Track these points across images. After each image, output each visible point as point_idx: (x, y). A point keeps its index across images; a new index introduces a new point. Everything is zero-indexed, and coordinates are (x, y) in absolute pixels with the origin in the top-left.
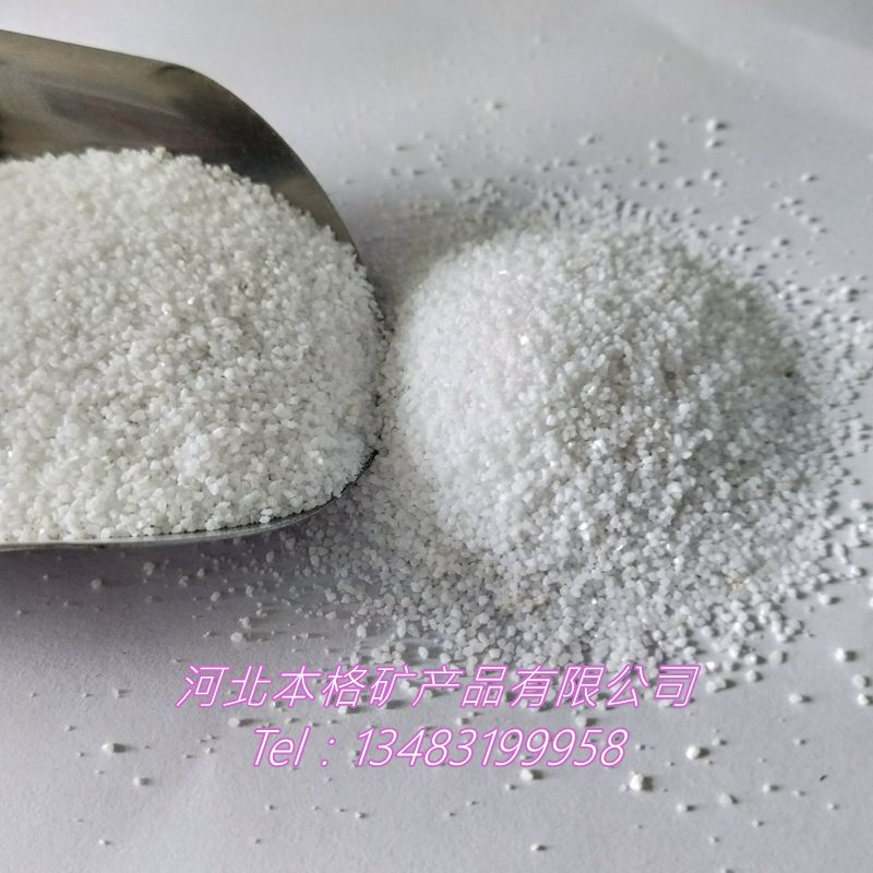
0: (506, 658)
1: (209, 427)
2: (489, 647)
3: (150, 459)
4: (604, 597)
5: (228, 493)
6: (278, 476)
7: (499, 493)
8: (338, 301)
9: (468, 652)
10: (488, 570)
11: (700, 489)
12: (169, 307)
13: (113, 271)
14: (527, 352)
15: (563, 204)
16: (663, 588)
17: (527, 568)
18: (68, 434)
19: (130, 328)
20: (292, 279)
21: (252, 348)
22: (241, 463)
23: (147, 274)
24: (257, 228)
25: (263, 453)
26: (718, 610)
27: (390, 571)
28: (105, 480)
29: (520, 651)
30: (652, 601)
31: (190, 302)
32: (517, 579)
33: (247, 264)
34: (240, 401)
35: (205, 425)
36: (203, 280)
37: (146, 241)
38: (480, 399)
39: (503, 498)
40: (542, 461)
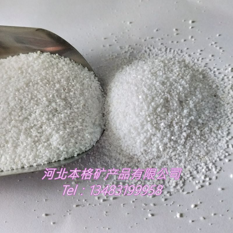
0: (143, 184)
1: (59, 131)
2: (138, 181)
3: (44, 142)
4: (168, 165)
5: (65, 149)
6: (78, 142)
8: (90, 89)
9: (133, 183)
10: (136, 160)
11: (191, 133)
12: (45, 99)
13: (30, 90)
14: (141, 100)
15: (150, 50)
16: (183, 161)
17: (146, 159)
18: (23, 138)
19: (36, 106)
20: (78, 85)
21: (68, 107)
22: (68, 140)
23: (39, 90)
24: (67, 72)
25: (74, 136)
26: (198, 166)
27: (111, 162)
28: (33, 149)
29: (146, 181)
30: (180, 165)
31: (51, 96)
32: (144, 162)
33: (65, 82)
34: (66, 123)
35: (57, 132)
36: (54, 89)
37: (38, 80)
38: (130, 115)
39: (138, 141)
40: (148, 130)
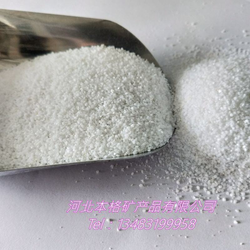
0: (224, 188)
1: (129, 124)
2: (218, 185)
3: (115, 135)
5: (138, 143)
6: (151, 137)
7: (217, 138)
8: (159, 85)
9: (212, 187)
10: (215, 162)
12: (113, 90)
13: (95, 81)
15: (219, 51)
17: (227, 160)
18: (90, 129)
19: (103, 97)
20: (145, 79)
21: (137, 101)
22: (140, 134)
23: (105, 82)
24: (133, 65)
25: (145, 130)
28: (103, 141)
29: (228, 186)
31: (118, 88)
33: (132, 76)
34: (137, 116)
35: (128, 123)
36: (121, 82)
37: (103, 72)
38: (208, 110)
39: (219, 140)
40: (230, 128)
